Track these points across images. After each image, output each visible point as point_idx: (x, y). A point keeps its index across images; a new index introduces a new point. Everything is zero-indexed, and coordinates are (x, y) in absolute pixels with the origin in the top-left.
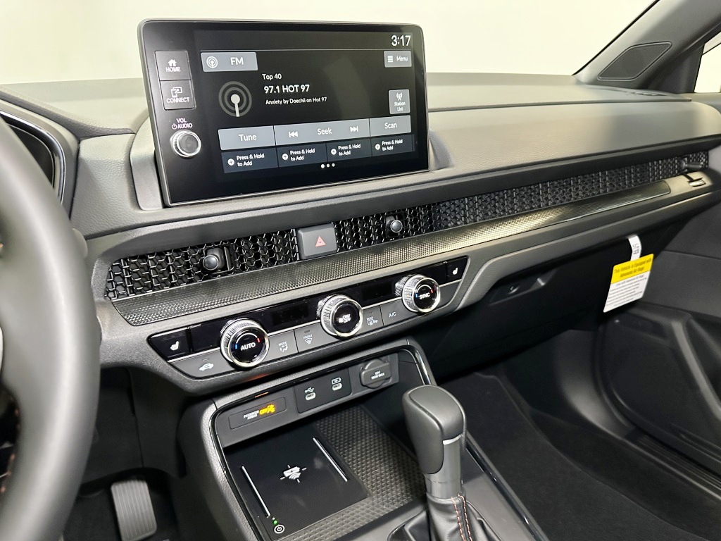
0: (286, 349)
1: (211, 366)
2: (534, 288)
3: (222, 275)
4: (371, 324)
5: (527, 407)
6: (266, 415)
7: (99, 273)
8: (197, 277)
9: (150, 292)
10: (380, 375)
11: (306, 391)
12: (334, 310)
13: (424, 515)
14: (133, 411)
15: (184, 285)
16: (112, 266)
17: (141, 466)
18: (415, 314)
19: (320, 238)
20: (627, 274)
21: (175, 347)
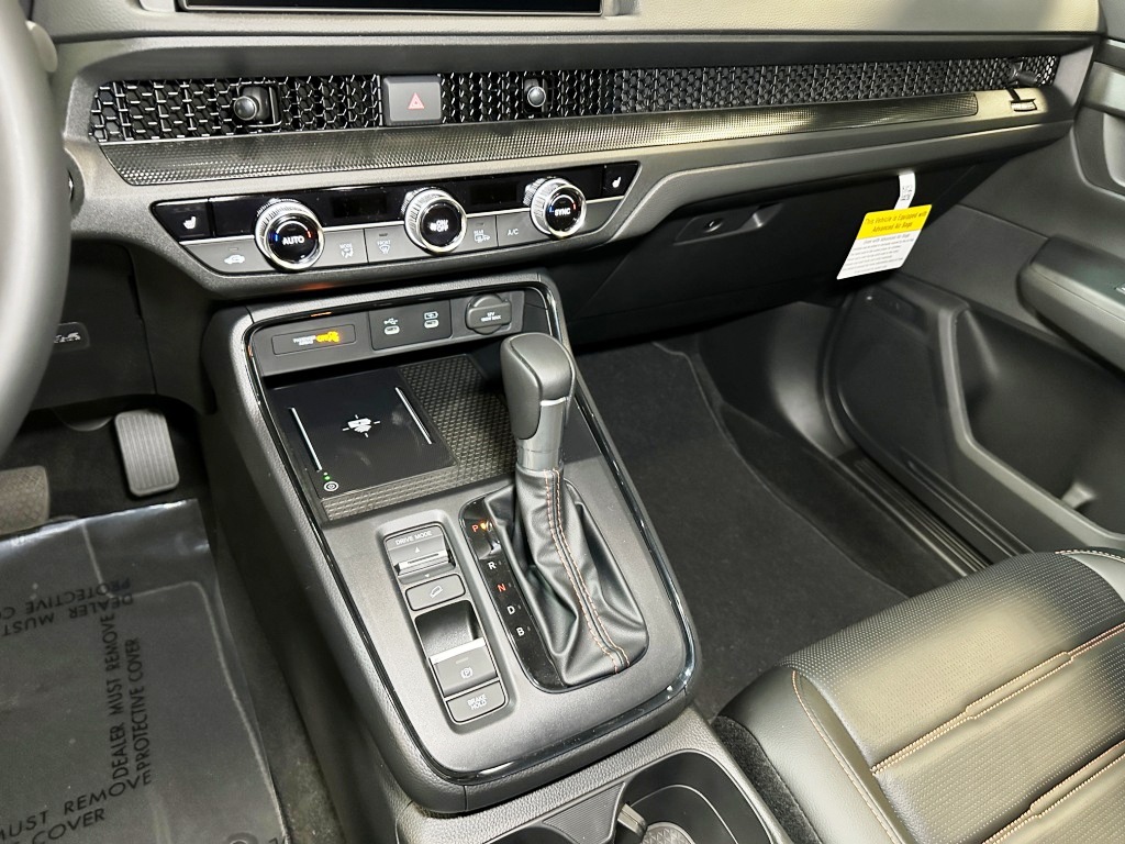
0: (351, 254)
1: (241, 259)
2: (745, 229)
3: (264, 130)
4: (480, 240)
5: (719, 400)
6: (327, 344)
7: (79, 98)
8: (226, 128)
9: (156, 140)
10: (494, 318)
11: (386, 322)
12: (425, 209)
13: (509, 490)
14: (139, 312)
15: (206, 137)
16: (100, 91)
17: (153, 392)
18: (547, 237)
19: (416, 96)
20: (885, 228)
21: (190, 224)
